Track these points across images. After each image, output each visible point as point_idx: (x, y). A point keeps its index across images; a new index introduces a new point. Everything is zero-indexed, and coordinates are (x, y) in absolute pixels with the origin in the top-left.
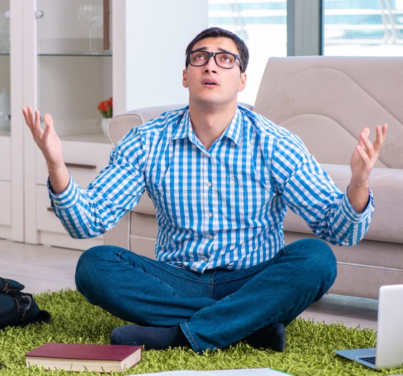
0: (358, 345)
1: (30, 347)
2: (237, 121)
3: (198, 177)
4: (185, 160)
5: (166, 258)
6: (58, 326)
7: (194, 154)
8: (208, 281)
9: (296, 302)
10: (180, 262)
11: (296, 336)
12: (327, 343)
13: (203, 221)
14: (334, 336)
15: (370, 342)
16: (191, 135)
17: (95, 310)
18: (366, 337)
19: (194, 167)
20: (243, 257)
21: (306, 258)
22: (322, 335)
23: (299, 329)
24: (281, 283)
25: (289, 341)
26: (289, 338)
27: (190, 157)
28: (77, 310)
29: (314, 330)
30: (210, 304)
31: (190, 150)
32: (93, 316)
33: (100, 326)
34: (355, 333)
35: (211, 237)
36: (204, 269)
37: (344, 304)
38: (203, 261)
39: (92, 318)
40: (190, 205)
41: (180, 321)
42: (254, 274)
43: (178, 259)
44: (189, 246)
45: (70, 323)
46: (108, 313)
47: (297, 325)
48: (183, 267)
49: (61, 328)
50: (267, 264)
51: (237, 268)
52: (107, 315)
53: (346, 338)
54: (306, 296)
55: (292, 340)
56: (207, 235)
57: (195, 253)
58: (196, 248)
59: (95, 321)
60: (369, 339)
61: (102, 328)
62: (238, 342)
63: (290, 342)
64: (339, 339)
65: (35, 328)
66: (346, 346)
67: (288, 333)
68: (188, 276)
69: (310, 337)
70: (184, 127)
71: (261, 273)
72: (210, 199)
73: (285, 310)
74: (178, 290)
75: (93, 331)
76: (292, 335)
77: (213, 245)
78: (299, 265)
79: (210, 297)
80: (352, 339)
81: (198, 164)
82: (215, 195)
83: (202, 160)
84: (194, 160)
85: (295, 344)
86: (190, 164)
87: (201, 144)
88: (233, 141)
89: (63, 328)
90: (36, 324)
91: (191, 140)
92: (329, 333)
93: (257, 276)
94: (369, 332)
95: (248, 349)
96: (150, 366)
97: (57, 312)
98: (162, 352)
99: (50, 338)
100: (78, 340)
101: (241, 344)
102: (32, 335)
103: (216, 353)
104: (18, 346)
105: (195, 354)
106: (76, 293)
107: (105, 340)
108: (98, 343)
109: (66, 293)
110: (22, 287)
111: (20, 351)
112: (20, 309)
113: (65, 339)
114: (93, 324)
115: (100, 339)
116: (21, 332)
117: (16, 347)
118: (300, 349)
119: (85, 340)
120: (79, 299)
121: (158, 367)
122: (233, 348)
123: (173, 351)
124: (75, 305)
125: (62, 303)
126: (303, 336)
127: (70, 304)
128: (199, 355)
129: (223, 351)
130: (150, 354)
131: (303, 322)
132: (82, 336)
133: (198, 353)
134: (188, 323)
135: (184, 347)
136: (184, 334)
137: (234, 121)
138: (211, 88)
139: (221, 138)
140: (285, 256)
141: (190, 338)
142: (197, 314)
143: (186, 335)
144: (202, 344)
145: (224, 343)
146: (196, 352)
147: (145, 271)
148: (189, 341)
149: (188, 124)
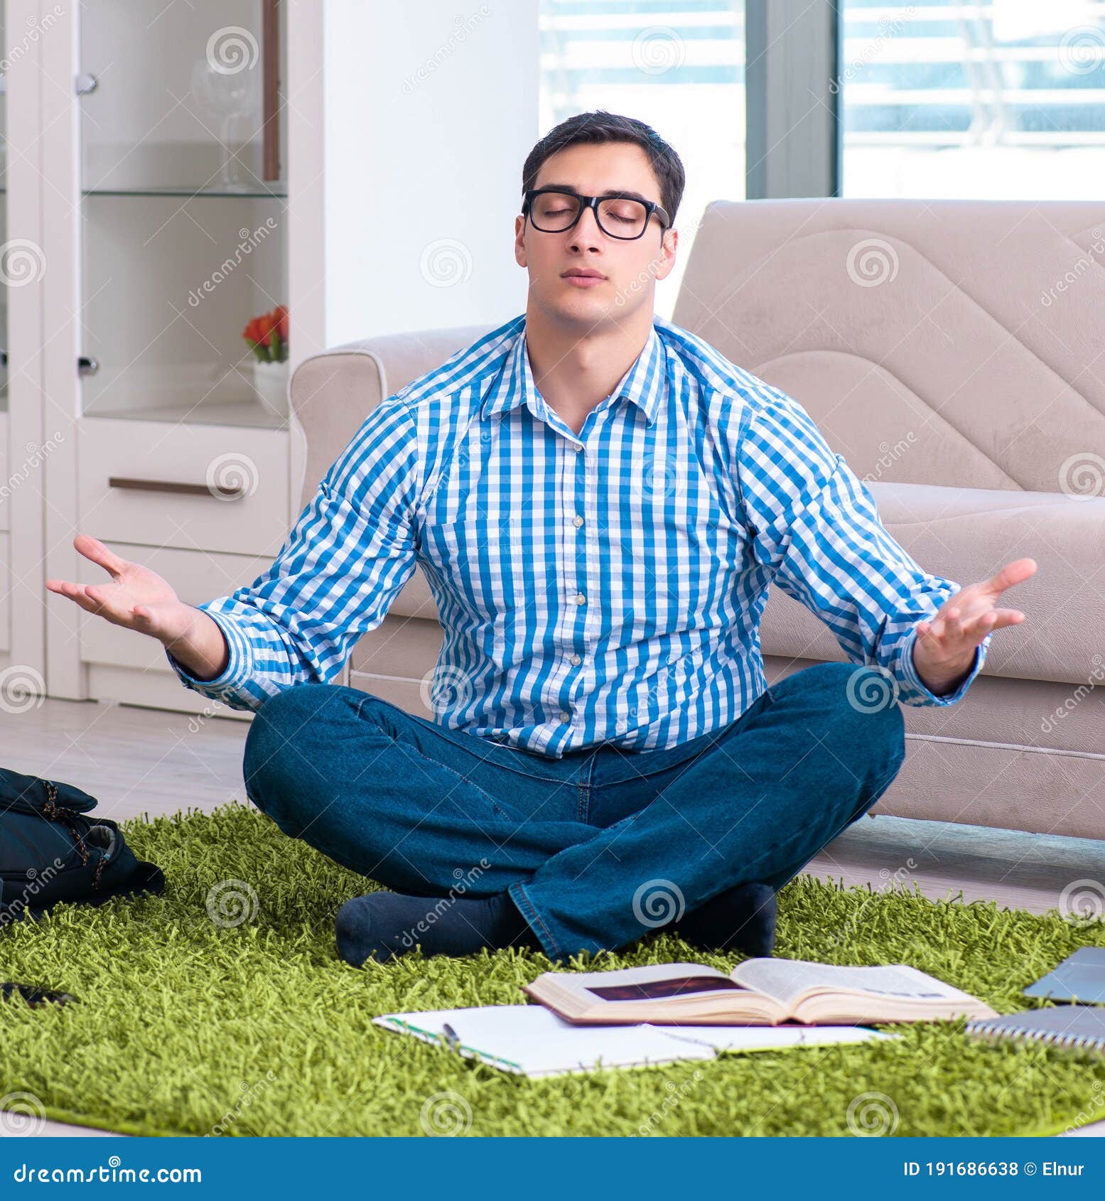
0: (961, 940)
1: (125, 954)
2: (653, 358)
3: (549, 504)
5: (461, 717)
6: (185, 901)
7: (539, 444)
8: (577, 780)
9: (804, 825)
11: (801, 919)
12: (883, 937)
13: (560, 613)
14: (900, 918)
15: (992, 932)
16: (531, 399)
18: (980, 921)
19: (539, 478)
20: (661, 716)
21: (827, 713)
22: (868, 917)
23: (807, 903)
24: (765, 777)
25: (784, 933)
26: (785, 927)
27: (527, 452)
28: (228, 862)
29: (847, 906)
30: (583, 840)
31: (528, 434)
33: (295, 900)
34: (952, 913)
35: (577, 660)
36: (562, 744)
38: (556, 724)
41: (509, 881)
43: (492, 720)
49: (196, 908)
51: (647, 744)
53: (929, 923)
54: (829, 809)
55: (794, 932)
56: (565, 655)
57: (536, 702)
58: (537, 689)
59: (279, 888)
60: (987, 927)
61: (301, 904)
63: (789, 936)
64: (911, 927)
65: (128, 907)
66: (931, 944)
68: (526, 766)
69: (837, 922)
70: (513, 379)
72: (581, 558)
73: (775, 846)
75: (279, 913)
76: (790, 917)
77: (582, 681)
79: (582, 821)
80: (945, 927)
81: (550, 469)
82: (592, 549)
83: (559, 461)
84: (539, 461)
85: (801, 939)
86: (528, 471)
87: (559, 419)
88: (642, 412)
90: (129, 898)
91: (533, 412)
92: (885, 912)
93: (703, 763)
94: (985, 910)
95: (685, 954)
96: (443, 994)
97: (176, 868)
98: (464, 962)
99: (175, 931)
100: (248, 935)
101: (665, 940)
102: (125, 924)
103: (602, 963)
104: (95, 949)
105: (550, 965)
106: (215, 821)
107: (316, 935)
108: (298, 941)
109: (190, 822)
110: (91, 803)
111: (103, 962)
112: (90, 858)
113: (214, 933)
114: (276, 896)
115: (300, 933)
116: (96, 917)
117: (92, 952)
118: (814, 952)
119: (264, 935)
120: (228, 835)
121: (464, 996)
122: (646, 950)
123: (494, 957)
124: (219, 850)
125: (186, 845)
126: (819, 921)
127: (205, 848)
128: (562, 966)
129: (621, 958)
130: (438, 967)
131: (815, 887)
132: (255, 924)
133: (559, 962)
134: (533, 886)
135: (522, 949)
136: (521, 915)
137: (645, 360)
138: (586, 288)
139: (612, 401)
140: (772, 710)
141: (536, 924)
142: (551, 865)
143: (525, 917)
144: (569, 938)
145: (623, 935)
146: (553, 960)
147: (421, 751)
148: (536, 932)
149: (523, 370)
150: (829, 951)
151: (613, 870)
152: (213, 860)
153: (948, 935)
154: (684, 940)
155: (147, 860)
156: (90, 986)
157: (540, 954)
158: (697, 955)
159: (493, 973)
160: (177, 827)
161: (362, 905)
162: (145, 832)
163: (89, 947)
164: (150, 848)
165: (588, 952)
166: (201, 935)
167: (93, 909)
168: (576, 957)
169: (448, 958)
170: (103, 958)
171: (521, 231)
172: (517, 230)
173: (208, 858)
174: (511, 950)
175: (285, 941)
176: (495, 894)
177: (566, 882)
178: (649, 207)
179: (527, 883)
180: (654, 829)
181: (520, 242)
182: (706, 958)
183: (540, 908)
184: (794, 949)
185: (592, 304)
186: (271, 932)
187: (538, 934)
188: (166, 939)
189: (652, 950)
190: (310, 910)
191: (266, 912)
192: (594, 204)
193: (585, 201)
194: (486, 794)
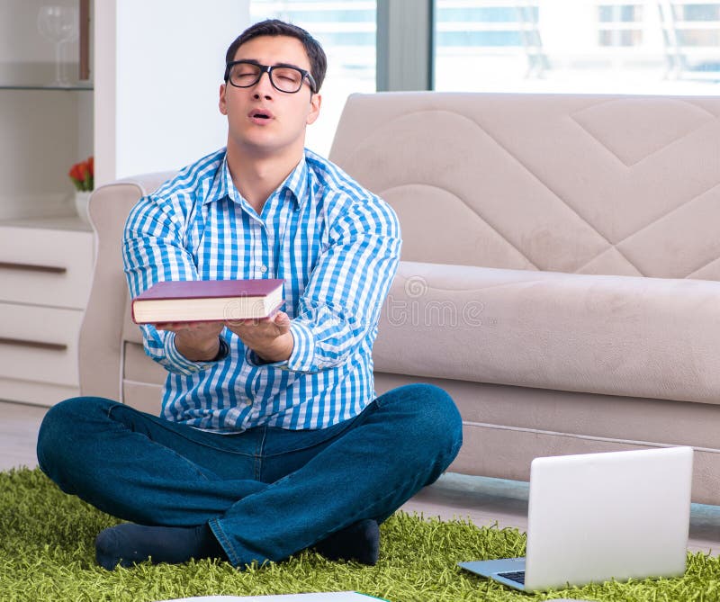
0: (496, 553)
4: (227, 231)
6: (9, 526)
7: (239, 222)
8: (253, 452)
11: (395, 539)
12: (446, 550)
14: (457, 539)
16: (231, 192)
17: (69, 501)
18: (508, 541)
19: (241, 242)
21: (414, 416)
22: (437, 538)
23: (400, 528)
25: (384, 548)
26: (385, 544)
28: (39, 501)
29: (425, 531)
30: (256, 491)
31: (232, 215)
32: (65, 511)
33: (78, 526)
34: (491, 535)
36: (246, 418)
37: (471, 489)
39: (64, 514)
41: (209, 517)
42: (328, 441)
46: (89, 505)
47: (396, 523)
49: (14, 530)
52: (88, 509)
53: (475, 542)
54: (413, 477)
55: (390, 547)
59: (69, 517)
60: (512, 545)
61: (81, 529)
62: (303, 551)
63: (387, 550)
64: (464, 544)
66: (476, 556)
67: (383, 536)
68: (220, 445)
69: (418, 541)
71: (340, 439)
73: (379, 499)
74: (205, 467)
75: (66, 534)
76: (388, 538)
77: (259, 378)
79: (256, 479)
80: (486, 544)
81: (247, 237)
84: (240, 231)
89: (17, 529)
92: (448, 535)
94: (512, 533)
95: (319, 562)
98: (179, 567)
100: (43, 549)
101: (308, 553)
103: (267, 568)
107: (87, 549)
108: (75, 553)
114: (65, 524)
115: (77, 547)
119: (54, 549)
122: (295, 560)
123: (198, 564)
124: (35, 492)
130: (162, 569)
131: (406, 518)
132: (48, 542)
133: (239, 568)
134: (223, 520)
135: (216, 559)
136: (216, 538)
138: (262, 125)
140: (378, 411)
141: (226, 544)
142: (237, 506)
143: (219, 539)
144: (246, 553)
145: (280, 551)
146: (235, 567)
147: (150, 438)
148: (225, 549)
149: (225, 177)
150: (412, 560)
153: (486, 550)
154: (320, 553)
158: (328, 563)
159: (196, 576)
161: (112, 532)
165: (258, 562)
166: (14, 549)
171: (223, 94)
172: (221, 93)
175: (67, 552)
176: (199, 525)
177: (246, 518)
178: (303, 73)
179: (221, 518)
181: (223, 100)
182: (333, 565)
183: (228, 534)
185: (265, 136)
186: (58, 547)
187: (226, 551)
189: (299, 560)
190: (86, 532)
191: (57, 533)
192: (269, 70)
193: (264, 69)
194: (192, 463)
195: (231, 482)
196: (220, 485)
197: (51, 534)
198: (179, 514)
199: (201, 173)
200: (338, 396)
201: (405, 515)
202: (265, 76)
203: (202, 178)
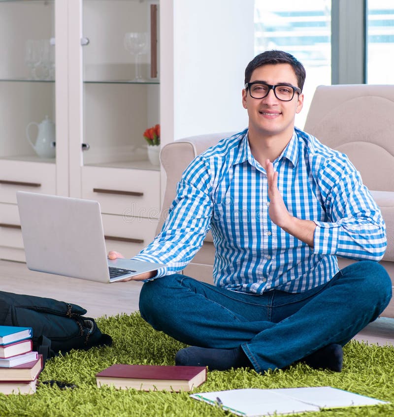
1: (97, 369)
2: (295, 142)
3: (257, 197)
4: (245, 181)
5: (225, 281)
6: (120, 349)
7: (253, 175)
8: (267, 304)
9: (353, 322)
10: (239, 285)
11: (352, 357)
12: (383, 364)
13: (262, 239)
14: (389, 356)
16: (250, 158)
19: (253, 188)
20: (300, 276)
21: (363, 279)
22: (377, 356)
23: (354, 350)
24: (339, 304)
25: (345, 363)
26: (346, 360)
27: (249, 178)
28: (136, 334)
29: (369, 352)
31: (249, 171)
33: (161, 348)
35: (269, 258)
36: (263, 289)
38: (261, 282)
40: (249, 224)
41: (241, 343)
42: (311, 297)
43: (237, 282)
44: (248, 267)
45: (131, 346)
47: (352, 347)
48: (243, 290)
49: (124, 351)
50: (325, 287)
54: (363, 316)
55: (349, 361)
56: (265, 256)
57: (254, 274)
58: (255, 269)
59: (155, 344)
61: (164, 350)
63: (347, 363)
65: (98, 351)
68: (247, 300)
69: (365, 358)
70: (243, 151)
71: (320, 295)
73: (342, 330)
74: (238, 314)
75: (155, 354)
76: (348, 356)
77: (271, 265)
78: (356, 286)
79: (268, 320)
81: (258, 184)
83: (261, 181)
84: (254, 181)
85: (352, 364)
86: (249, 184)
87: (260, 166)
88: (291, 162)
89: (126, 350)
90: (99, 348)
91: (251, 163)
92: (383, 355)
93: (316, 298)
95: (308, 370)
96: (216, 385)
97: (116, 336)
98: (225, 373)
99: (116, 360)
100: (143, 362)
101: (300, 365)
102: (97, 358)
103: (277, 373)
104: (86, 368)
105: (257, 374)
106: (132, 318)
107: (169, 362)
108: (162, 364)
109: (122, 318)
110: (85, 312)
111: (88, 372)
112: (84, 333)
113: (130, 361)
114: (154, 348)
115: (164, 361)
116: (86, 355)
117: (84, 368)
118: (357, 370)
119: (149, 362)
120: (136, 323)
121: (224, 386)
122: (294, 368)
123: (236, 371)
124: (133, 329)
125: (120, 327)
126: (359, 357)
127: (128, 328)
128: (261, 375)
129: (284, 371)
130: (215, 375)
132: (146, 358)
133: (261, 373)
134: (250, 344)
135: (246, 368)
136: (246, 355)
137: (292, 143)
139: (280, 159)
140: (342, 278)
141: (252, 358)
142: (258, 336)
143: (248, 356)
144: (264, 364)
145: (284, 363)
146: (258, 372)
147: (206, 297)
148: (251, 361)
149: (247, 148)
150: (363, 369)
151: (281, 338)
152: (131, 333)
154: (308, 365)
155: (106, 333)
156: (83, 382)
157: (253, 370)
158: (313, 370)
159: (235, 377)
160: (117, 320)
161: (185, 351)
162: (105, 322)
163: (83, 367)
164: (107, 328)
165: (271, 369)
166: (126, 362)
167: (85, 352)
168: (267, 371)
169: (218, 371)
170: (88, 371)
171: (244, 95)
173: (129, 332)
174: (243, 368)
176: (236, 348)
177: (263, 343)
179: (249, 343)
180: (297, 322)
181: (244, 99)
182: (316, 372)
183: (253, 353)
184: (349, 368)
186: (152, 361)
187: (252, 362)
188: (112, 364)
189: (296, 368)
190: (167, 352)
191: (150, 353)
192: (273, 88)
193: (270, 87)
194: (231, 312)
195: (254, 322)
196: (249, 325)
197: (147, 353)
198: (223, 342)
199: (230, 145)
200: (317, 273)
201: (357, 343)
202: (272, 91)
203: (230, 148)
